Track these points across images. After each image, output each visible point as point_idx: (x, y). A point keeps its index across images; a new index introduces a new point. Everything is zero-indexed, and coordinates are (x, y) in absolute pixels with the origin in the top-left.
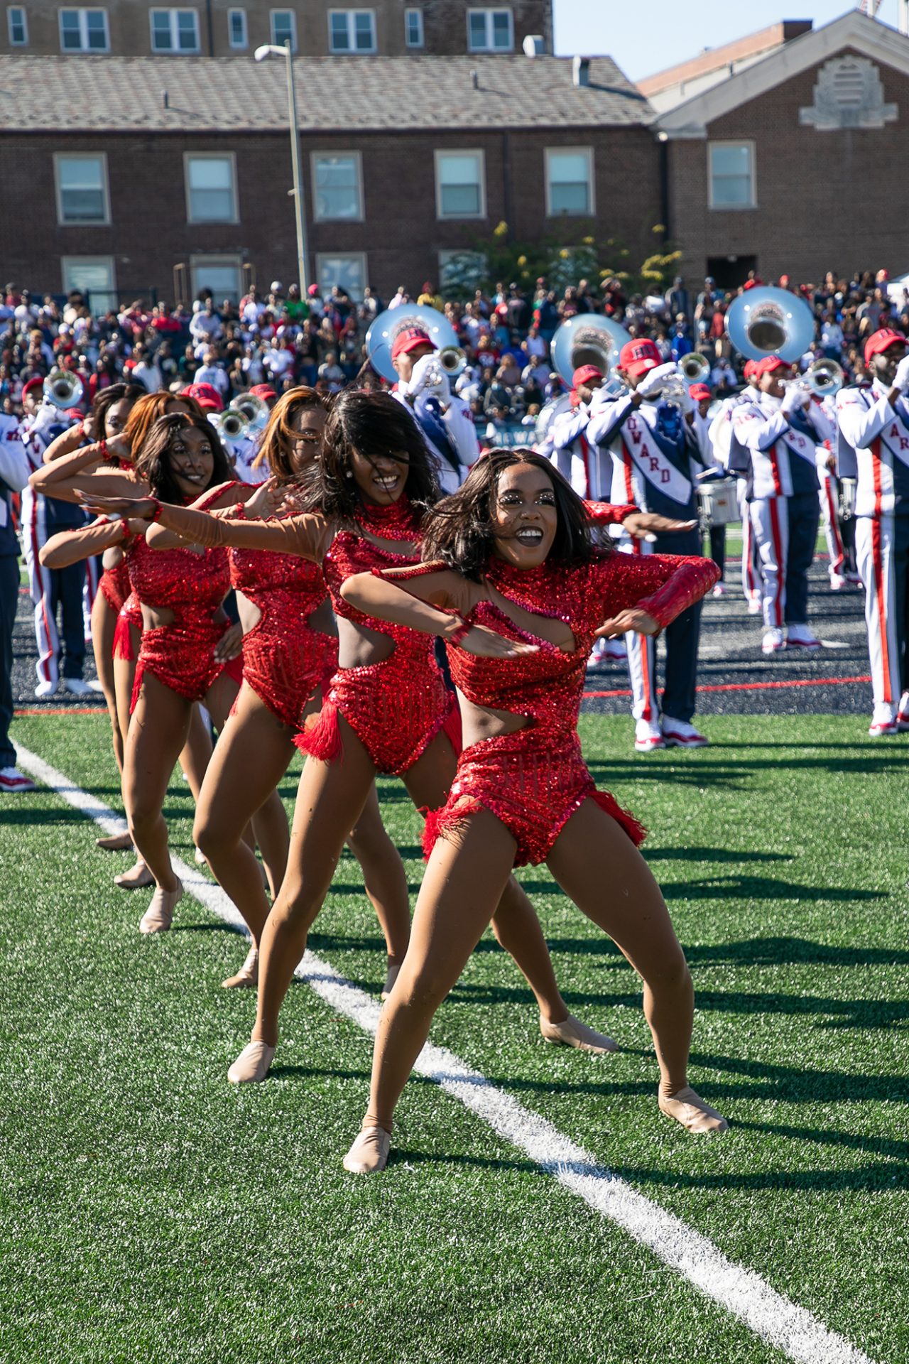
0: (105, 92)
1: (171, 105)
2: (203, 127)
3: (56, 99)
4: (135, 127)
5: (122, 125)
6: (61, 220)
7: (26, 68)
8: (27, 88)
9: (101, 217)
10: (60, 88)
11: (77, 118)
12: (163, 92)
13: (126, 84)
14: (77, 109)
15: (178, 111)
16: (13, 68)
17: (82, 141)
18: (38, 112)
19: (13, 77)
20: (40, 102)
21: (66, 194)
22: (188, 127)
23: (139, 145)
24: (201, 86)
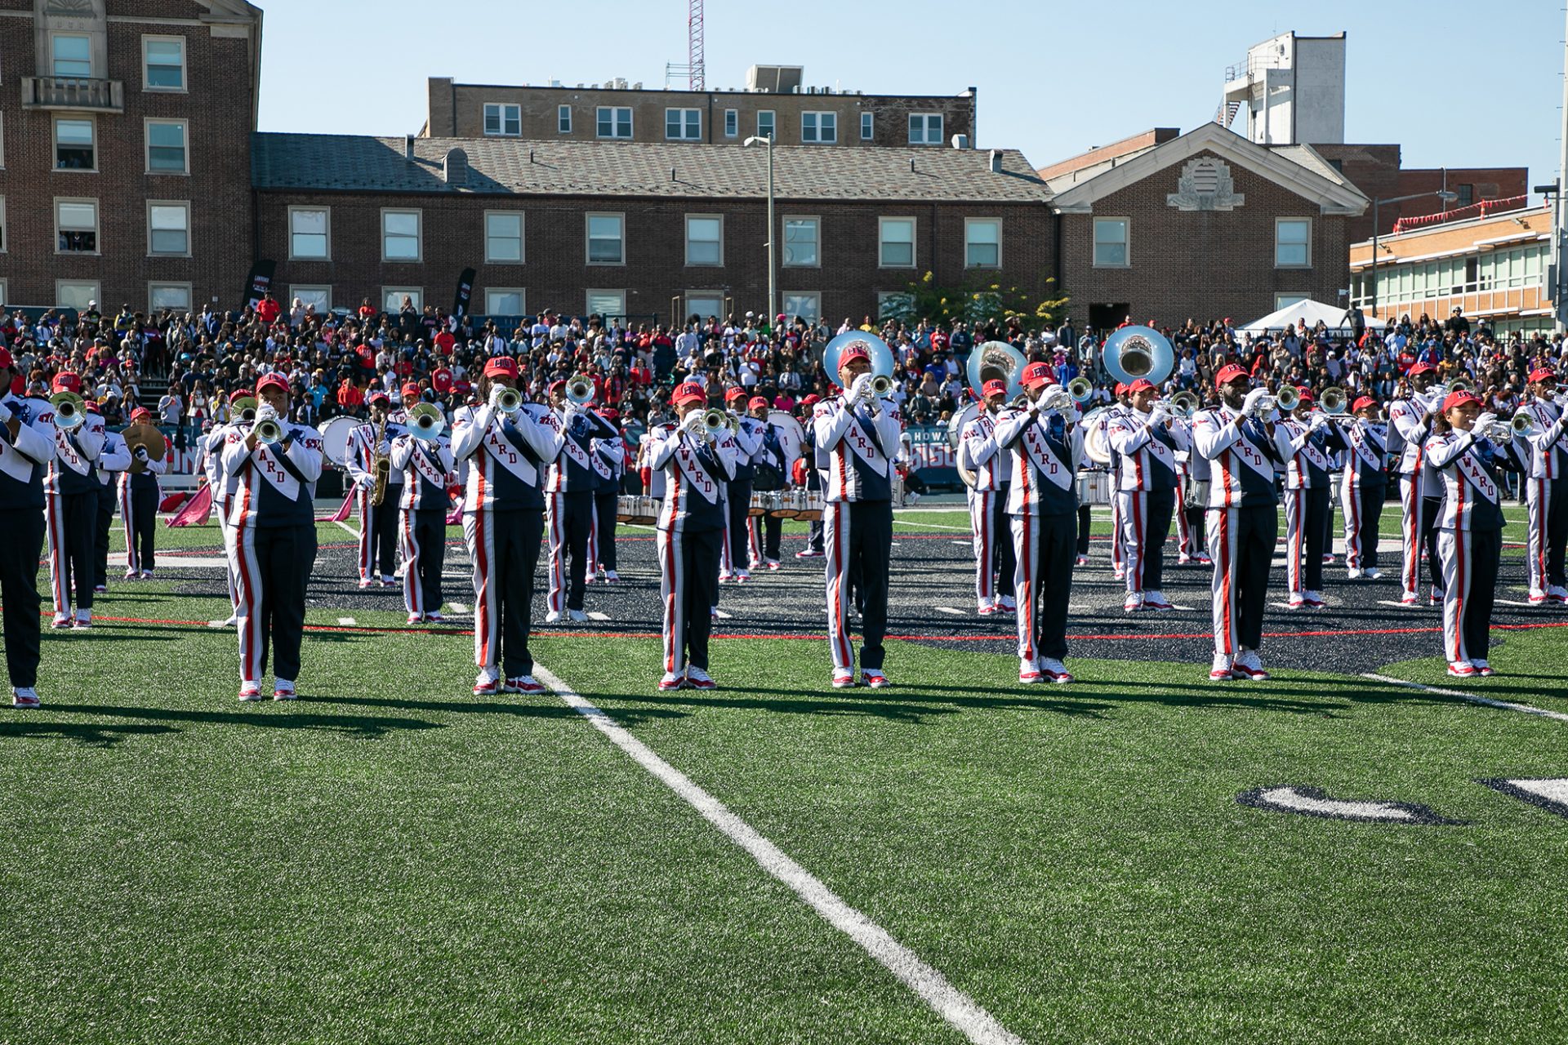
0: (627, 169)
1: (677, 178)
2: (701, 195)
3: (590, 172)
4: (649, 194)
5: (639, 192)
7: (569, 150)
8: (569, 164)
9: (618, 260)
10: (593, 164)
11: (605, 187)
12: (671, 169)
13: (644, 162)
14: (606, 181)
15: (682, 183)
16: (560, 149)
17: (608, 203)
18: (576, 182)
19: (558, 156)
20: (577, 175)
21: (593, 242)
22: (689, 195)
23: (650, 207)
24: (701, 166)
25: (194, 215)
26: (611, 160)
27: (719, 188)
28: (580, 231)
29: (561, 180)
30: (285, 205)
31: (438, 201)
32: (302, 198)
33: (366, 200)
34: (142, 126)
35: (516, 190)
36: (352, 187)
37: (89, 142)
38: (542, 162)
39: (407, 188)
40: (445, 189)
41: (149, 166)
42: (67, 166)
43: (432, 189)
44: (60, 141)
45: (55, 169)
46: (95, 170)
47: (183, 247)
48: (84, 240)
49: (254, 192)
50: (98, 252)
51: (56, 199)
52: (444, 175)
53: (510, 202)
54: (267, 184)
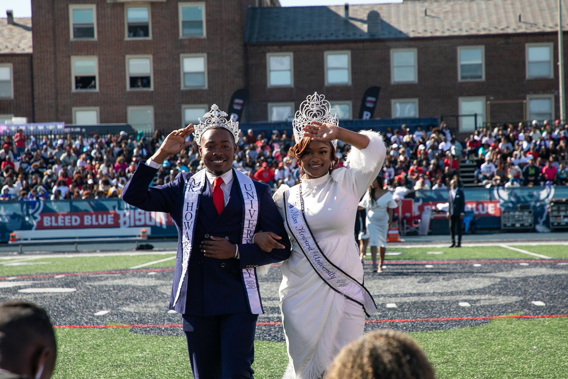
0: (489, 15)
1: (522, 20)
2: (537, 30)
3: (463, 20)
4: (501, 32)
5: (494, 31)
6: (459, 79)
7: (452, 6)
8: (450, 15)
9: (480, 77)
10: (467, 14)
11: (472, 29)
12: (518, 14)
13: (502, 11)
14: (473, 24)
15: (525, 23)
16: (446, 6)
17: (473, 40)
18: (452, 27)
19: (444, 10)
20: (454, 22)
21: (462, 66)
22: (529, 31)
23: (502, 41)
24: (541, 10)
25: (209, 62)
26: (480, 10)
27: (551, 24)
28: (453, 59)
29: (443, 26)
30: (264, 53)
31: (360, 45)
32: (275, 48)
33: (314, 47)
34: (177, 8)
35: (412, 35)
36: (307, 39)
37: (146, 20)
38: (433, 15)
39: (341, 37)
40: (367, 37)
41: (182, 33)
42: (135, 35)
43: (357, 37)
44: (130, 21)
45: (127, 38)
46: (150, 38)
47: (203, 83)
48: (144, 81)
49: (245, 45)
50: (152, 88)
51: (127, 57)
52: (365, 28)
53: (407, 43)
54: (254, 40)
